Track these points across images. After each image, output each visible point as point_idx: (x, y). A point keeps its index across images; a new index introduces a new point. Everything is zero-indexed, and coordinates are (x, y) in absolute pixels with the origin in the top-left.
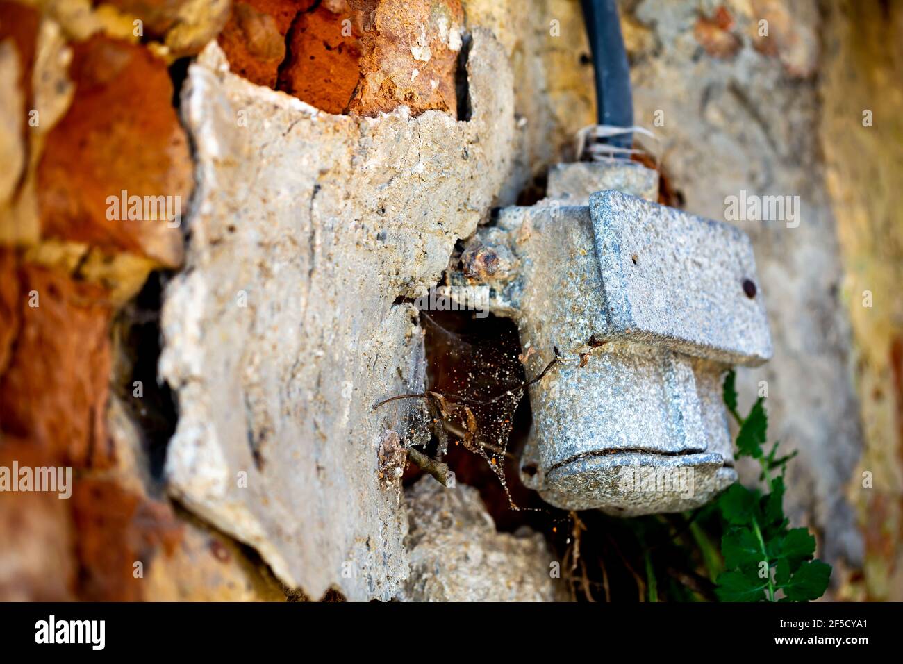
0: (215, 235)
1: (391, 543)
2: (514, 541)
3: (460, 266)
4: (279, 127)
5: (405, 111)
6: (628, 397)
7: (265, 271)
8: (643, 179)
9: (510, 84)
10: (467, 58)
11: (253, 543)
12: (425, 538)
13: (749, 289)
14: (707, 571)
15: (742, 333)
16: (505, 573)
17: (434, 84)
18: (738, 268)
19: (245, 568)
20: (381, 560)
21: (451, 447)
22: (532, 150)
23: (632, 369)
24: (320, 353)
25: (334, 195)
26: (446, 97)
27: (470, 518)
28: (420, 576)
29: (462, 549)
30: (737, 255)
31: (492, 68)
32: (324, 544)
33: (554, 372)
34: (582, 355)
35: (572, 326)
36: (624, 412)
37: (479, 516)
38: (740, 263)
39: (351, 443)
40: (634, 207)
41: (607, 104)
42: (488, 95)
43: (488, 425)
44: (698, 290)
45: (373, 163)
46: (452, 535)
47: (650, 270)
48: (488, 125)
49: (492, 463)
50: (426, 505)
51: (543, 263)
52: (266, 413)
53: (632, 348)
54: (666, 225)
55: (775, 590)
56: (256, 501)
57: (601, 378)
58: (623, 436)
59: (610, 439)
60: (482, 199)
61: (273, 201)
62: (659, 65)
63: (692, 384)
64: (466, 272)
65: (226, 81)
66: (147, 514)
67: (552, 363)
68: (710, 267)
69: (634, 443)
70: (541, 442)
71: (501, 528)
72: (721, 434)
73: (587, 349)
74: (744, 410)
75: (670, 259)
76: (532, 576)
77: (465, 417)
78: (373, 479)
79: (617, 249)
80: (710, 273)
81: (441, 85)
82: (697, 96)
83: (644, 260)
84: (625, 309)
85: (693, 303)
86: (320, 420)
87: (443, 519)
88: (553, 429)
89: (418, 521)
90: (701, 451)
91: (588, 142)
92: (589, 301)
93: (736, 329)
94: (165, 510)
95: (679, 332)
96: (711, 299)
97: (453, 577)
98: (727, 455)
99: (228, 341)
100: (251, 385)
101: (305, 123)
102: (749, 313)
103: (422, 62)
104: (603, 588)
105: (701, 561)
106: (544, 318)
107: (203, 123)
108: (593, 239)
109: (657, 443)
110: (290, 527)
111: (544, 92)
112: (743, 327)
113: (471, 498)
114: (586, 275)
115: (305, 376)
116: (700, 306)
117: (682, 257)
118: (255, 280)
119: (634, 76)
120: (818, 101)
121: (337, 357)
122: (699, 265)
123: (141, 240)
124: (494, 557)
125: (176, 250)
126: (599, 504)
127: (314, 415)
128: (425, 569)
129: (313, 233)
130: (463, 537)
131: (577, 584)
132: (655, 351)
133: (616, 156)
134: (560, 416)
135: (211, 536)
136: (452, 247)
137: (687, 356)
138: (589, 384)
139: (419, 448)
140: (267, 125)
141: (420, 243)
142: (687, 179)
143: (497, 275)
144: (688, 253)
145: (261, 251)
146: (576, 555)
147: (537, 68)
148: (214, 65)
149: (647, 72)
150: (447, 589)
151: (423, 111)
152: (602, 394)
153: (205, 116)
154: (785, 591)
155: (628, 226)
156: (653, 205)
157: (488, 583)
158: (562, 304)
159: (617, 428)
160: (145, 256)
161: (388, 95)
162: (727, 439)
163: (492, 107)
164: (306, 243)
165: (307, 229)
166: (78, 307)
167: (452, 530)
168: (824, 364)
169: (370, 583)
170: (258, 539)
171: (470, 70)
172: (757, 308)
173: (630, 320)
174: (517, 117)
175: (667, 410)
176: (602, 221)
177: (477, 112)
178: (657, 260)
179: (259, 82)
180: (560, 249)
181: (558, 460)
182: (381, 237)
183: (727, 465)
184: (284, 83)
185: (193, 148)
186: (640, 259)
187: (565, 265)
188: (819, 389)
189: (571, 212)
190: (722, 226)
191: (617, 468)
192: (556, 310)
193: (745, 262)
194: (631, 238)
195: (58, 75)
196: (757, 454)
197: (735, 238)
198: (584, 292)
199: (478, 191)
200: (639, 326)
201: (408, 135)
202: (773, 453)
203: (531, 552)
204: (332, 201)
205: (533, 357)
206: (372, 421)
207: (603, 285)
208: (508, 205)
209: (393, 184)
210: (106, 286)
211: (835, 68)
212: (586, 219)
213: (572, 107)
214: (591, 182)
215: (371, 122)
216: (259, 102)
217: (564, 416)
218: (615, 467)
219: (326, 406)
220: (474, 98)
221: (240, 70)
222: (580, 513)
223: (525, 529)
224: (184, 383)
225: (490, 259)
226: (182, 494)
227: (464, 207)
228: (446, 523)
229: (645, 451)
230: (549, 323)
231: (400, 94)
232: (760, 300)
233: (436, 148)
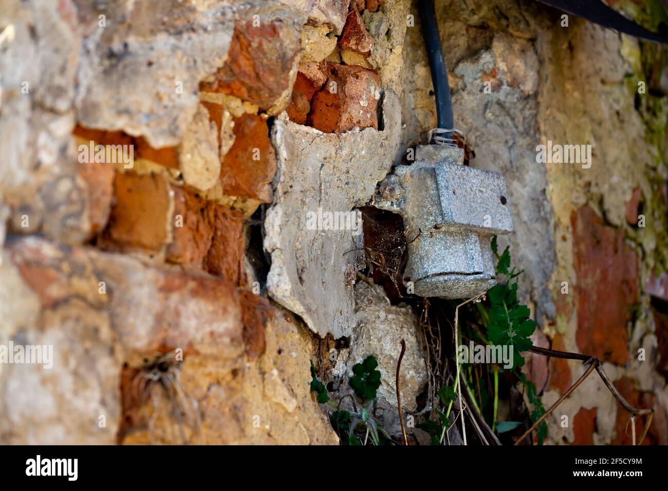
0: (285, 190)
1: (349, 312)
2: (398, 309)
3: (379, 193)
4: (308, 141)
5: (357, 129)
6: (451, 250)
7: (303, 202)
8: (458, 153)
9: (400, 111)
10: (382, 103)
11: (300, 315)
12: (361, 308)
13: (503, 201)
14: (483, 322)
15: (500, 220)
16: (395, 323)
17: (369, 115)
18: (499, 191)
19: (296, 325)
20: (346, 319)
21: (374, 271)
22: (408, 136)
23: (452, 238)
24: (323, 234)
25: (329, 167)
26: (373, 120)
27: (380, 299)
28: (359, 325)
29: (377, 313)
30: (498, 185)
31: (393, 105)
32: (325, 314)
33: (419, 239)
34: (431, 233)
35: (427, 220)
36: (449, 257)
37: (384, 298)
38: (500, 189)
39: (335, 271)
40: (454, 168)
41: (442, 118)
42: (391, 118)
43: (390, 261)
44: (481, 203)
45: (345, 152)
46: (373, 307)
47: (460, 196)
48: (391, 130)
49: (392, 278)
50: (361, 294)
51: (414, 191)
52: (303, 260)
53: (452, 229)
54: (467, 175)
55: (512, 332)
56: (301, 297)
57: (439, 242)
58: (448, 267)
59: (443, 268)
60: (388, 163)
61: (306, 173)
62: (465, 94)
63: (478, 244)
64: (381, 196)
65: (288, 124)
66: (261, 304)
67: (418, 236)
68: (486, 192)
69: (453, 269)
70: (413, 269)
71: (393, 304)
72: (490, 264)
73: (433, 230)
74: (500, 252)
75: (469, 190)
76: (406, 324)
77: (381, 258)
78: (343, 285)
79: (447, 188)
80: (486, 195)
81: (372, 115)
82: (481, 107)
83: (458, 192)
84: (450, 214)
85: (479, 209)
86: (323, 262)
87: (368, 300)
88: (418, 263)
89: (358, 301)
90: (480, 273)
91: (433, 135)
92: (434, 209)
93: (497, 219)
94: (267, 301)
95: (473, 223)
96: (487, 207)
97: (373, 325)
98: (492, 273)
99: (290, 233)
100: (298, 250)
101: (318, 139)
102: (503, 211)
103: (364, 107)
104: (437, 330)
105: (480, 317)
106: (415, 216)
107: (281, 145)
108: (436, 182)
109: (462, 270)
110: (314, 308)
111: (413, 109)
112: (500, 218)
113: (380, 290)
114: (433, 198)
115: (317, 245)
116: (482, 210)
117: (474, 189)
118: (300, 206)
119: (453, 100)
120: (538, 104)
121: (329, 235)
122: (482, 192)
123: (257, 193)
124: (390, 316)
125: (270, 197)
126: (438, 295)
127: (321, 260)
128: (361, 322)
129: (321, 184)
130: (377, 308)
131: (426, 328)
132: (462, 229)
133: (446, 142)
134: (421, 258)
135: (283, 312)
136: (375, 185)
137: (476, 232)
138: (434, 245)
139: (361, 271)
140: (303, 141)
141: (362, 184)
142: (477, 145)
143: (395, 197)
144: (477, 187)
145: (302, 194)
146: (426, 316)
147: (411, 98)
148: (283, 119)
149: (459, 97)
150: (371, 331)
151: (365, 128)
152: (440, 249)
153: (282, 142)
154: (516, 333)
155: (451, 177)
156: (462, 167)
157: (388, 328)
158: (422, 210)
159: (446, 264)
160: (259, 199)
161: (350, 122)
162: (492, 266)
163: (393, 122)
164: (318, 189)
165: (318, 183)
166: (233, 220)
167: (373, 305)
168: (538, 226)
169: (342, 329)
170: (302, 313)
171: (384, 109)
172: (506, 209)
173: (452, 219)
174: (403, 124)
175: (467, 255)
176: (440, 176)
177: (386, 126)
178: (464, 191)
179: (300, 123)
180: (421, 186)
181: (421, 277)
182: (347, 183)
183: (493, 278)
184: (309, 123)
185: (277, 154)
186: (457, 192)
187: (424, 193)
188: (536, 238)
189: (427, 170)
190: (492, 173)
191: (446, 281)
192: (420, 212)
193: (502, 188)
194: (453, 183)
195: (230, 132)
196: (506, 272)
197: (497, 178)
198: (432, 205)
199: (386, 160)
200: (456, 221)
201: (359, 140)
202: (513, 271)
203: (406, 314)
204: (328, 170)
205: (410, 233)
206: (342, 260)
207: (440, 203)
208: (399, 164)
209: (352, 160)
210: (243, 211)
211: (546, 88)
212: (433, 173)
213: (426, 116)
214: (435, 154)
215: (344, 135)
216: (301, 132)
217: (423, 259)
218: (445, 280)
219: (326, 256)
220: (386, 120)
221: (293, 119)
222: (428, 298)
223: (403, 303)
224: (273, 250)
225: (392, 190)
226: (273, 295)
227: (381, 168)
228: (370, 302)
229: (458, 273)
230: (417, 218)
231: (355, 121)
232: (508, 205)
233: (370, 143)
